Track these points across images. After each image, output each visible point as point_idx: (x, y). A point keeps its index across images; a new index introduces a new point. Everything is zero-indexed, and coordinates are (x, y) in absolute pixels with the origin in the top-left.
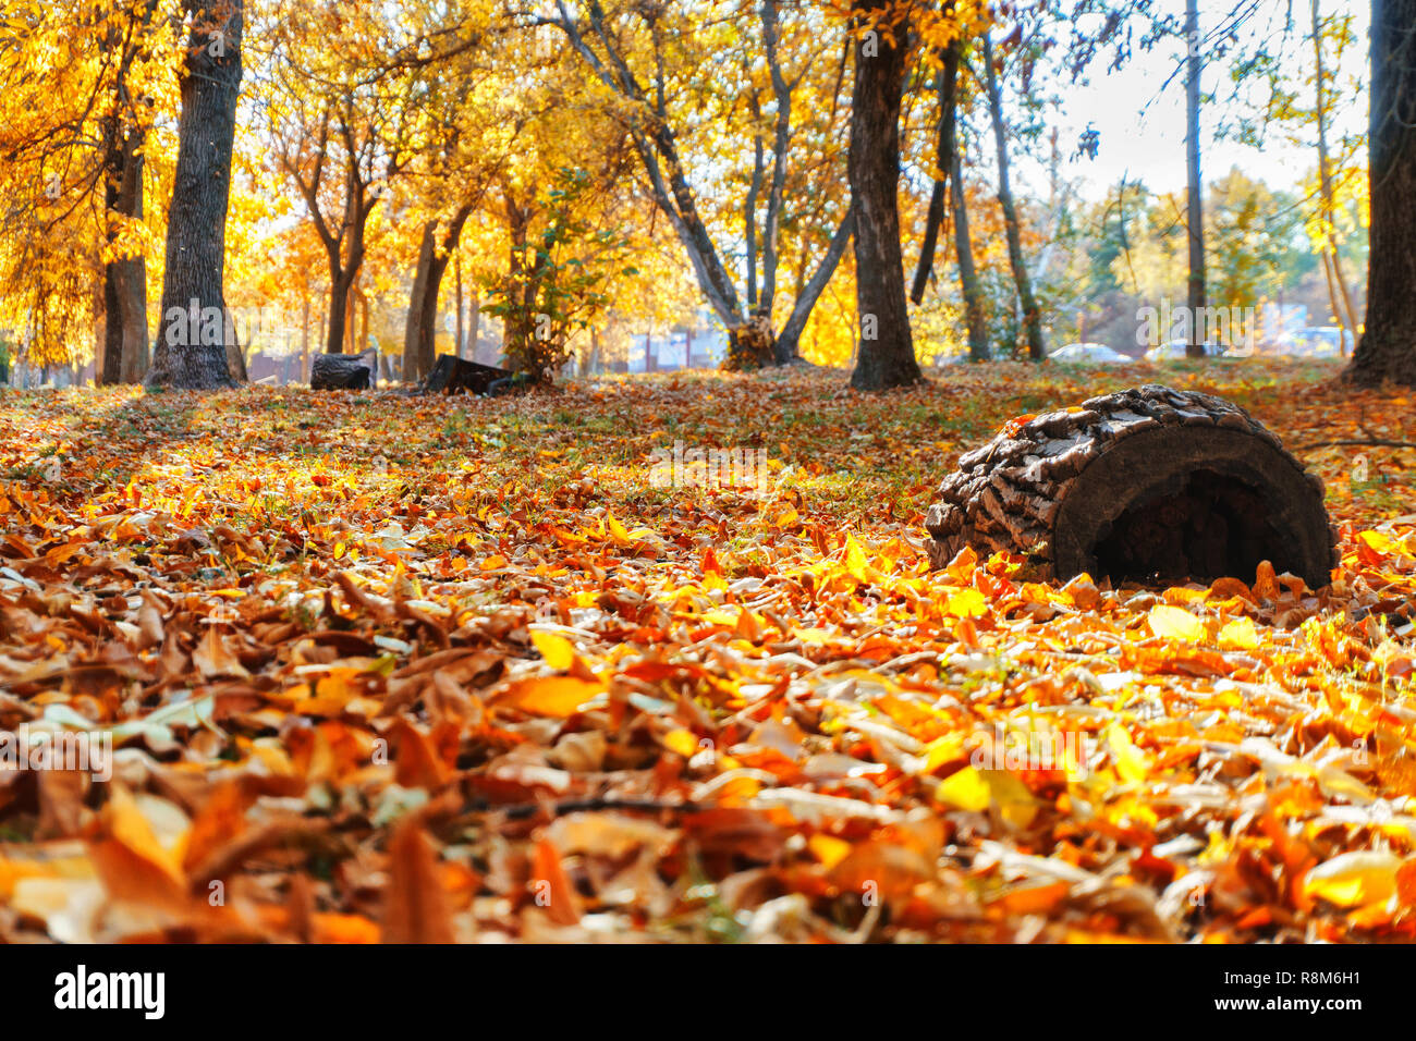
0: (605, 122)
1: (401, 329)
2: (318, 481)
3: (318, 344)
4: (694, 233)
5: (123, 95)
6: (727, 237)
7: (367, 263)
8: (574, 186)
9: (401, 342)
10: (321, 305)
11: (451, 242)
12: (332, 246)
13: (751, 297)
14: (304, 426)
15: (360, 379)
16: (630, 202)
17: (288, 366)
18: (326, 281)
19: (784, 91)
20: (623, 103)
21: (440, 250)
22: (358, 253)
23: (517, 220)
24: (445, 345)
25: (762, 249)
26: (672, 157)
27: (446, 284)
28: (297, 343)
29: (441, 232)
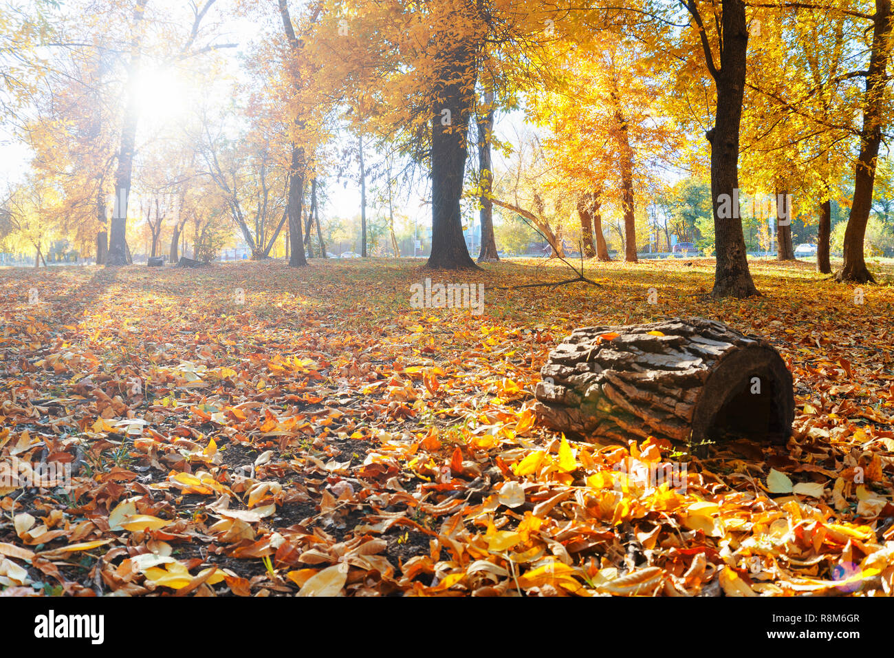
0: (222, 198)
1: (169, 249)
2: (150, 302)
3: (149, 252)
4: (244, 226)
5: (101, 190)
6: (251, 227)
7: (161, 234)
8: (215, 213)
9: (169, 252)
10: (150, 243)
11: (182, 228)
12: (153, 229)
13: (257, 242)
14: (145, 278)
15: (160, 264)
16: (227, 219)
17: (142, 258)
18: (151, 237)
19: (266, 192)
20: (226, 194)
21: (179, 230)
22: (159, 230)
23: (198, 223)
24: (180, 255)
25: (259, 231)
26: (238, 207)
27: (180, 239)
28: (144, 252)
29: (179, 226)
